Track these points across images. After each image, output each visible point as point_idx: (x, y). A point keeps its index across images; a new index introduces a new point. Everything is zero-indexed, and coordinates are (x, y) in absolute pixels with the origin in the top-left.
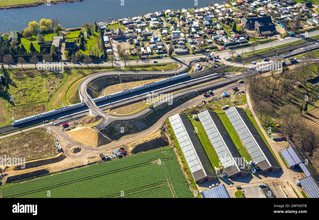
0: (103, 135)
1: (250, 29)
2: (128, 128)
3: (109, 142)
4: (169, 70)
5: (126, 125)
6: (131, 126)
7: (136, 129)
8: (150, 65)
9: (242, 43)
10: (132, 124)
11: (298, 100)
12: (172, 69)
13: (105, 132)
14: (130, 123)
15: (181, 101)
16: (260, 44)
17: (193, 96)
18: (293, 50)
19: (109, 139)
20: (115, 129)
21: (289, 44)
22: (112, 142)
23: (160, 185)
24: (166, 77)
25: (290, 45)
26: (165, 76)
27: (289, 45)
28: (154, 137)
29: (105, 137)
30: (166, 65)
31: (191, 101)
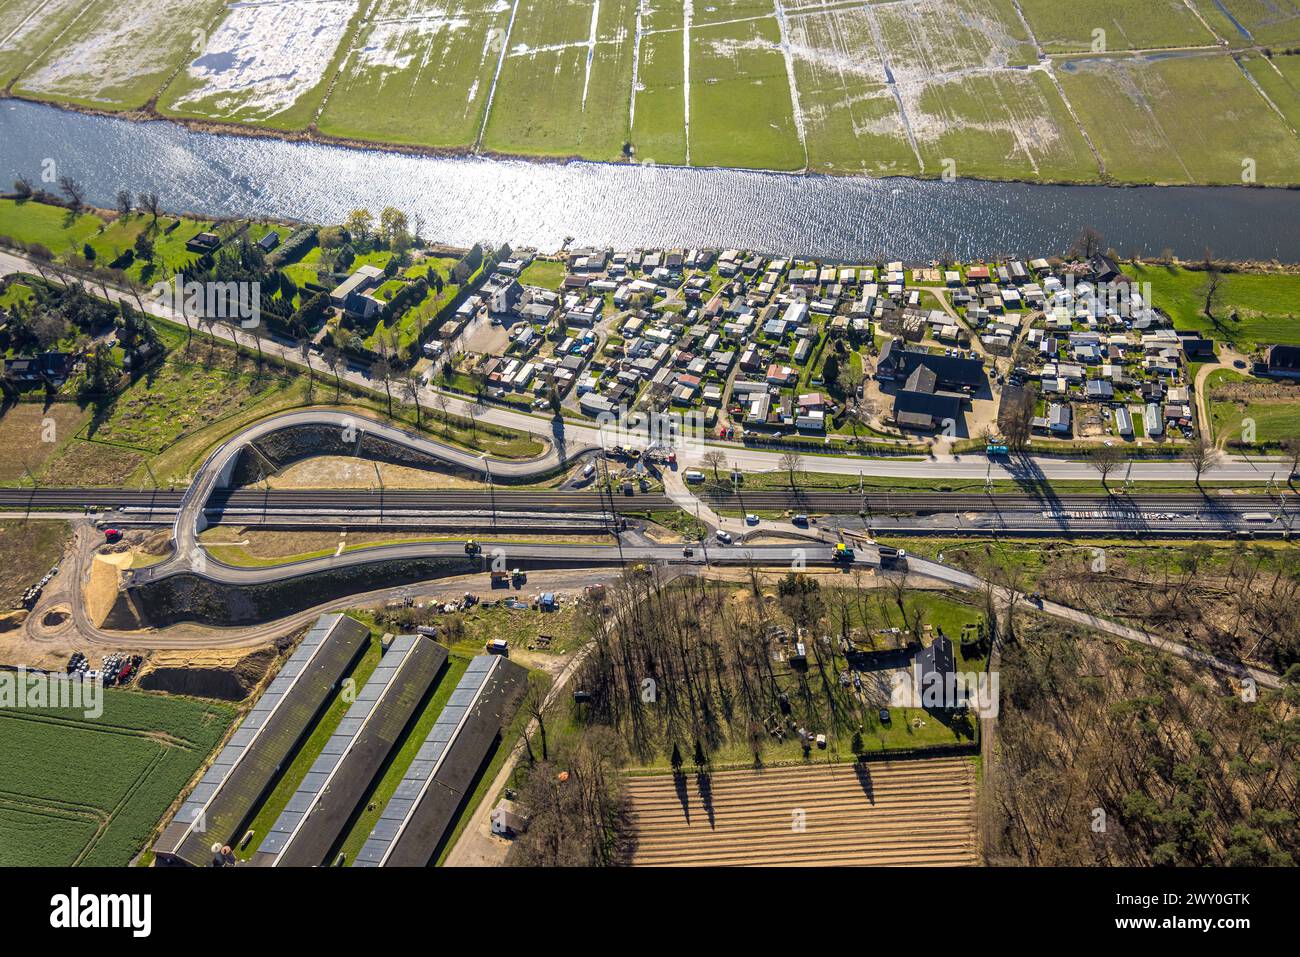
0: (130, 603)
1: (886, 388)
2: (207, 606)
3: (133, 626)
4: (504, 456)
5: (207, 595)
6: (216, 603)
7: (225, 616)
8: (478, 424)
9: (804, 431)
10: (221, 598)
11: (737, 711)
12: (517, 457)
13: (140, 596)
14: (218, 591)
15: (417, 574)
16: (855, 454)
17: (462, 569)
18: (938, 512)
19: (138, 618)
20: (173, 594)
21: (944, 485)
22: (142, 630)
23: (87, 815)
24: (472, 478)
25: (949, 490)
26: (470, 475)
27: (943, 489)
28: (217, 662)
29: (133, 609)
30: (516, 437)
31: (445, 581)
